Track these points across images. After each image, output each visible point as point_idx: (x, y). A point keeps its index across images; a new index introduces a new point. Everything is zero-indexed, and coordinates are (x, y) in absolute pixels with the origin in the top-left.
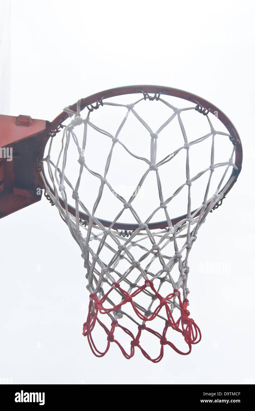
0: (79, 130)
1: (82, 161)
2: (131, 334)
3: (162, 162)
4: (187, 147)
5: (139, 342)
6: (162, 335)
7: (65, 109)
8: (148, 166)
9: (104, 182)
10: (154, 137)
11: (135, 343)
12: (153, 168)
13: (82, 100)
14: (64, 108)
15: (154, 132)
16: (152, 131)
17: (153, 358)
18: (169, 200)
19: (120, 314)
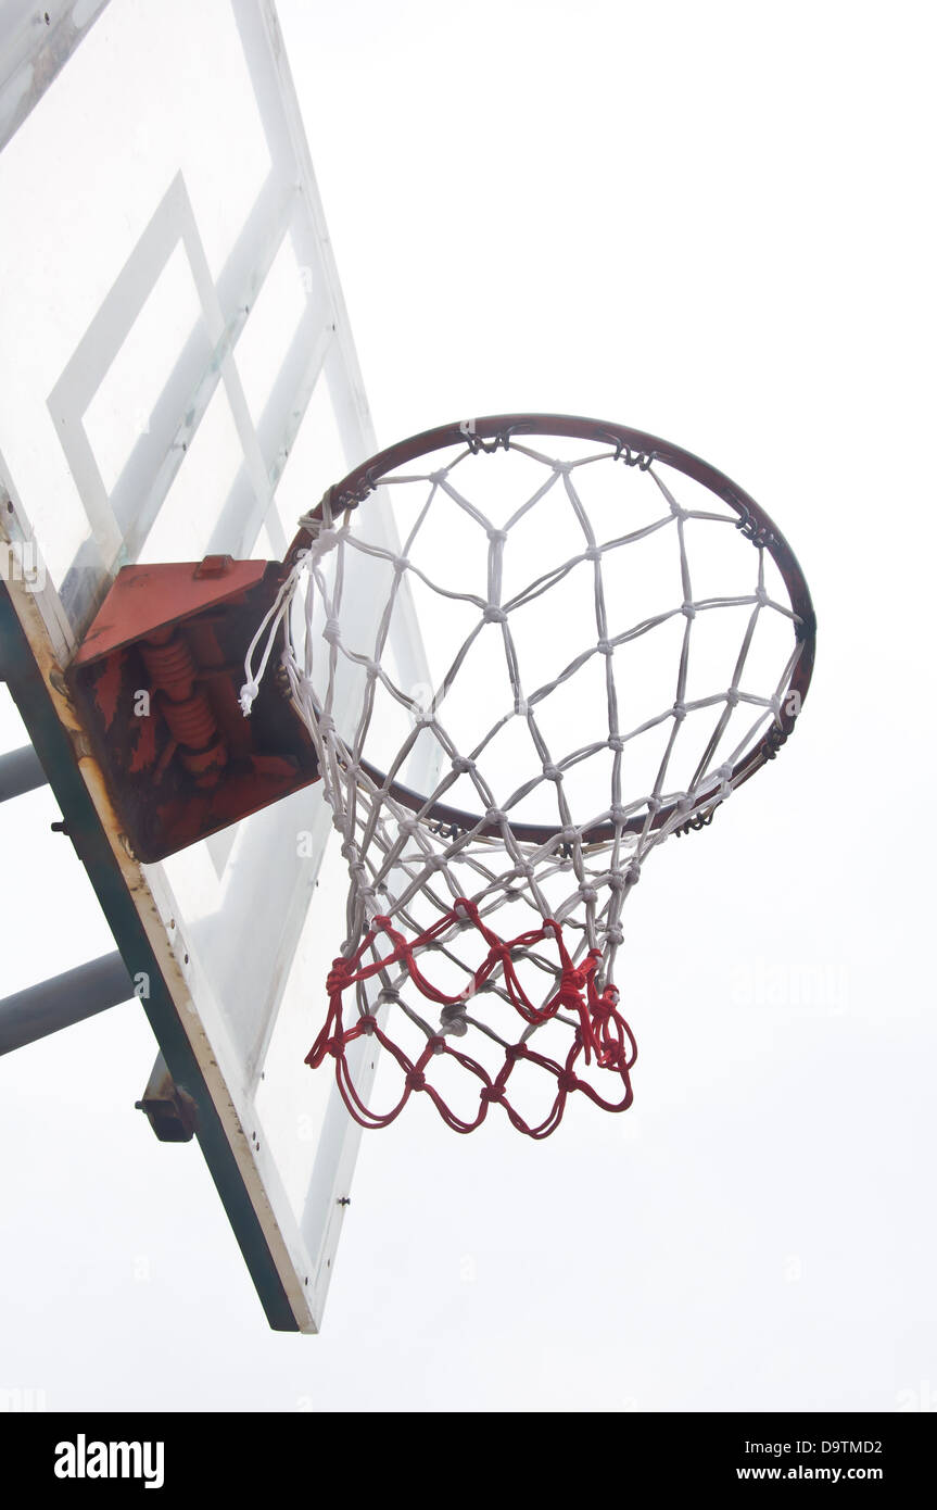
0: (328, 562)
1: (331, 636)
2: (480, 1071)
3: (520, 600)
4: (593, 555)
5: (504, 1090)
6: (564, 1066)
7: (302, 521)
8: (479, 614)
9: (373, 674)
10: (496, 538)
11: (493, 1092)
12: (493, 615)
13: (333, 488)
14: (298, 520)
15: (498, 525)
16: (491, 526)
17: (532, 1127)
18: (546, 691)
19: (457, 1022)
